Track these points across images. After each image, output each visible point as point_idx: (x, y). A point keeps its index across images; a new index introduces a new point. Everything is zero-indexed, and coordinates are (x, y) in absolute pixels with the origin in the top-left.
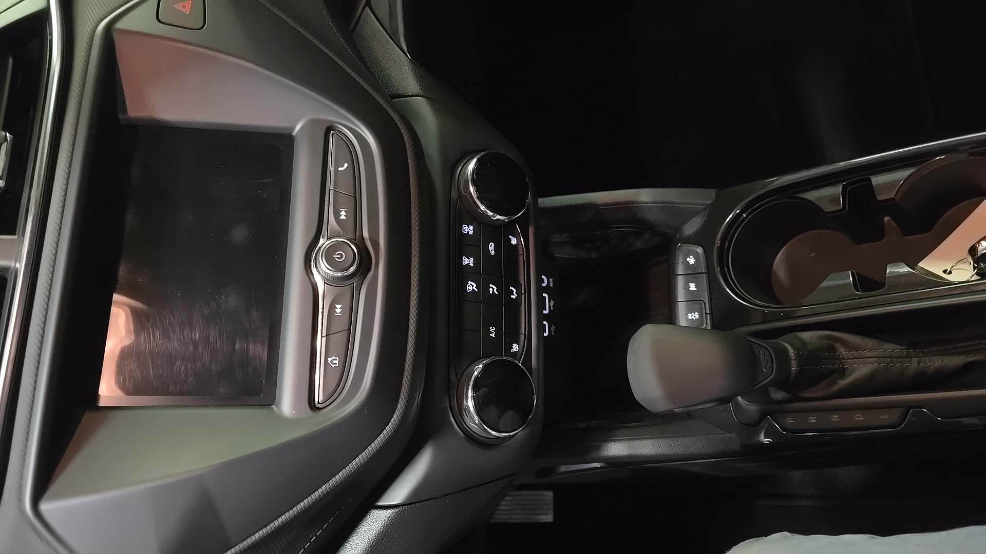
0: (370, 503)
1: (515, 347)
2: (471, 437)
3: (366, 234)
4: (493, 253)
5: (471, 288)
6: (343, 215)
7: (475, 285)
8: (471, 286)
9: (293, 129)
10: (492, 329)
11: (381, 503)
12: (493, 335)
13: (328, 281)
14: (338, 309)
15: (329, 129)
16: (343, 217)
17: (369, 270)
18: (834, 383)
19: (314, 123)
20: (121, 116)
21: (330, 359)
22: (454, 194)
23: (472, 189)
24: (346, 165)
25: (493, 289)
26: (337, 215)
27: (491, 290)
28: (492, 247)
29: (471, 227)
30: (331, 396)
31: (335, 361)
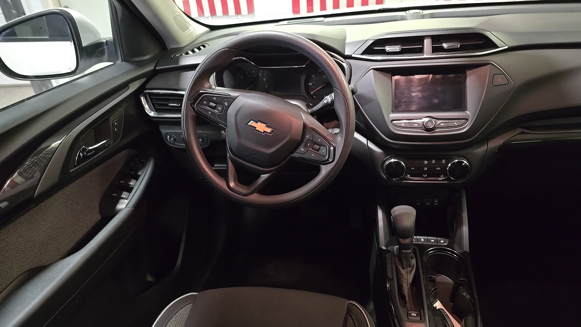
0: (368, 138)
1: (409, 176)
2: (384, 162)
3: (436, 130)
4: (437, 169)
5: (425, 162)
6: (442, 124)
7: (426, 163)
8: (426, 162)
9: (467, 111)
10: (414, 168)
11: (368, 141)
12: (412, 168)
13: (423, 122)
14: (416, 125)
15: (467, 119)
16: (441, 124)
17: (427, 131)
18: (400, 265)
19: (469, 116)
20: (467, 70)
21: (403, 124)
22: (454, 157)
23: (457, 161)
24: (457, 124)
25: (426, 169)
26: (441, 123)
27: (425, 168)
28: (438, 169)
29: (445, 162)
30: (394, 125)
31: (403, 125)
